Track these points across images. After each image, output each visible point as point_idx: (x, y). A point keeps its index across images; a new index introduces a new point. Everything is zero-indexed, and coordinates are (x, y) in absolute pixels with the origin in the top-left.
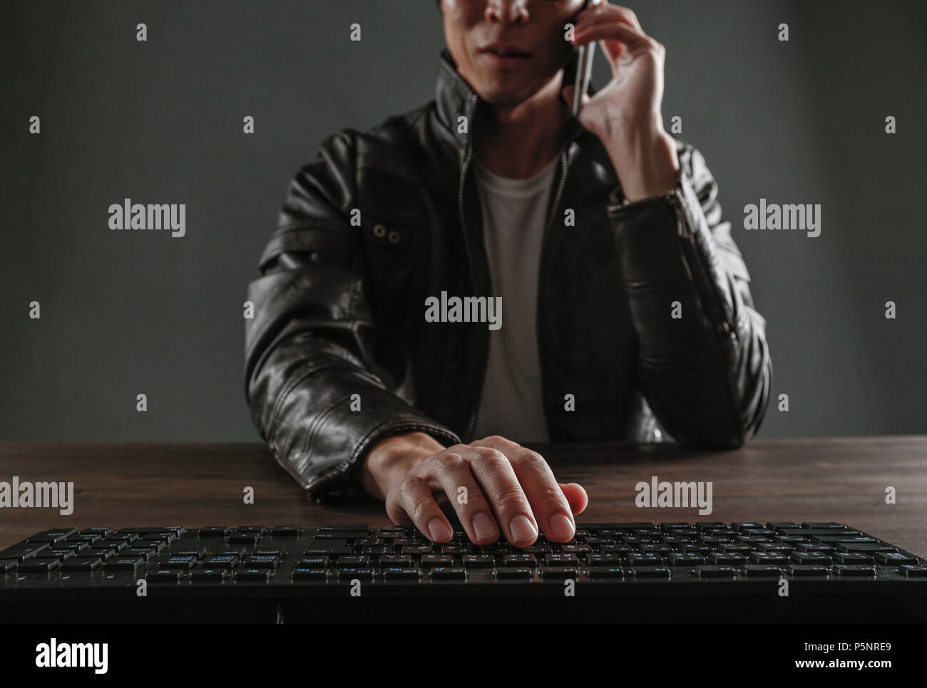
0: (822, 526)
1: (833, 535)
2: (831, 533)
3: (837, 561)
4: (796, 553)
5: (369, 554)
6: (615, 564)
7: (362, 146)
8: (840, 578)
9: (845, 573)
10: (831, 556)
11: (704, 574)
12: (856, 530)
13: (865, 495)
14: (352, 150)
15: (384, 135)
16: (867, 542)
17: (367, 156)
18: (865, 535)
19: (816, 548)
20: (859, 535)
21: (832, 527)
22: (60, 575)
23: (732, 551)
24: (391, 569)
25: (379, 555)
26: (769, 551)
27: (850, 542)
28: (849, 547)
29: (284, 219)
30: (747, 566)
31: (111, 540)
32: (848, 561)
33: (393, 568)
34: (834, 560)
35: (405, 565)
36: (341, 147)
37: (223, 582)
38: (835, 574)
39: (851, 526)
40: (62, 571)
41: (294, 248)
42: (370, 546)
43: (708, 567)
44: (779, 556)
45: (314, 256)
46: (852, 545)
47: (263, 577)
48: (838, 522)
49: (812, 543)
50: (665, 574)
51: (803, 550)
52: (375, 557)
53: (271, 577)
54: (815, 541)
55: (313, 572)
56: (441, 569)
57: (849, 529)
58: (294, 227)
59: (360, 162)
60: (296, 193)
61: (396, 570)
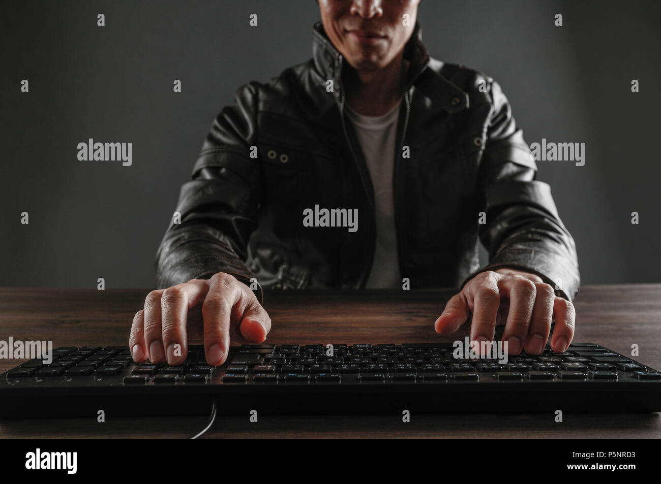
0: (581, 345)
1: (589, 351)
2: (587, 350)
3: (591, 368)
4: (563, 363)
5: (275, 364)
6: (441, 371)
7: (261, 95)
8: (593, 380)
9: (596, 377)
10: (588, 365)
11: (502, 378)
12: (604, 348)
13: (610, 324)
14: (256, 98)
15: (279, 86)
16: (611, 356)
17: (265, 103)
18: (610, 351)
19: (576, 360)
20: (606, 351)
21: (588, 345)
22: (66, 379)
23: (521, 362)
24: (290, 375)
25: (282, 365)
26: (545, 362)
27: (600, 356)
28: (599, 359)
29: (207, 145)
30: (530, 372)
31: (101, 355)
32: (599, 369)
33: (292, 373)
34: (590, 368)
35: (299, 372)
36: (249, 96)
37: (176, 383)
38: (590, 377)
39: (600, 345)
40: (67, 376)
41: (211, 165)
42: (276, 359)
43: (505, 373)
44: (552, 365)
45: (223, 170)
46: (601, 358)
47: (204, 380)
48: (592, 342)
49: (575, 356)
50: (475, 378)
51: (569, 361)
52: (278, 366)
53: (209, 380)
54: (576, 355)
55: (236, 376)
56: (323, 374)
57: (600, 347)
58: (214, 150)
59: (261, 106)
60: (216, 128)
61: (293, 375)
